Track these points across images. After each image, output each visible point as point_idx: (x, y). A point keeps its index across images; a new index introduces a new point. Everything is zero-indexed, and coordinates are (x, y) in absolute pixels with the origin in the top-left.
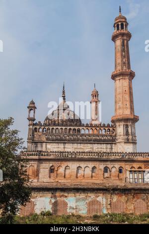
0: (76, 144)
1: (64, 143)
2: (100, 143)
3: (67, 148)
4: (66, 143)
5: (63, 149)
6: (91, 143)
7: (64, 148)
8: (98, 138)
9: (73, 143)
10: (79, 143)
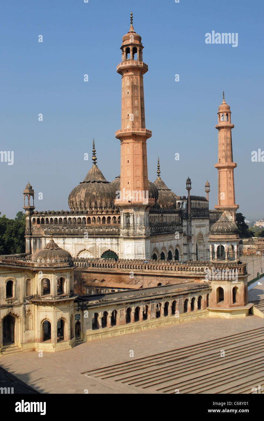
0: (76, 239)
1: (63, 237)
2: (104, 238)
3: (67, 244)
4: (65, 238)
5: (63, 245)
6: (93, 238)
7: (64, 243)
8: (101, 230)
9: (73, 238)
10: (79, 238)
